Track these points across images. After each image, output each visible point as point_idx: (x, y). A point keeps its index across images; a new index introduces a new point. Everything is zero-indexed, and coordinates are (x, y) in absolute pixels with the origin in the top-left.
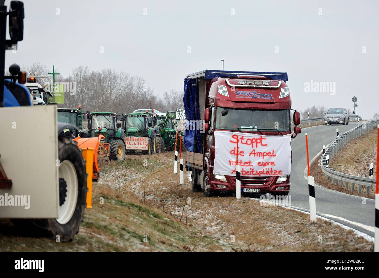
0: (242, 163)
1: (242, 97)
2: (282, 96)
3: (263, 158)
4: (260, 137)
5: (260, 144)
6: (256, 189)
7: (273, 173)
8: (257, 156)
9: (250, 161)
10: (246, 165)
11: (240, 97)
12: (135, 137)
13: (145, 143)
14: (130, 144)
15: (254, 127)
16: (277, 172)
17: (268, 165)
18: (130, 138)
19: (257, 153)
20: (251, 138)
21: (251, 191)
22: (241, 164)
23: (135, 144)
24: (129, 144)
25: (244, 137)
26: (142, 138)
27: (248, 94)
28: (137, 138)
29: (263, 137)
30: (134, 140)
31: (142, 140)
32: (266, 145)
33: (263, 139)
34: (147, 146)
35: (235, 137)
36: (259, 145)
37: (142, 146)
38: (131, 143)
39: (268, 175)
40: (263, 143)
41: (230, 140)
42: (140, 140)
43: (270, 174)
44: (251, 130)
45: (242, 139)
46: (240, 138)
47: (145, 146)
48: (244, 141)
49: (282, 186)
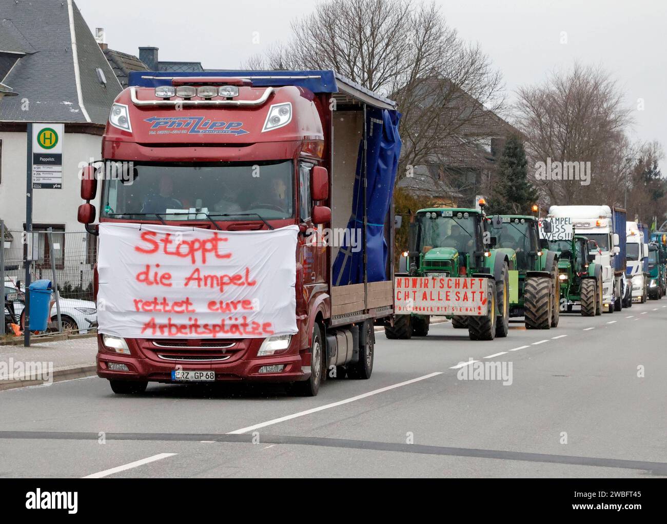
0: (168, 305)
1: (166, 132)
2: (270, 125)
3: (222, 290)
4: (213, 236)
5: (213, 253)
6: (205, 373)
7: (249, 329)
8: (206, 284)
9: (188, 299)
10: (177, 309)
11: (160, 132)
12: (447, 276)
13: (478, 296)
14: (431, 300)
15: (197, 210)
16: (258, 325)
17: (235, 308)
18: (431, 283)
19: (206, 278)
20: (189, 239)
21: (192, 377)
22: (164, 308)
23: (447, 300)
24: (428, 298)
25: (171, 238)
26: (469, 280)
27: (179, 124)
28: (452, 278)
29: (219, 236)
30: (446, 286)
31: (469, 285)
32: (228, 256)
33: (221, 240)
34: (483, 303)
35: (147, 237)
36: (210, 256)
37: (469, 304)
38: (435, 296)
39: (237, 336)
40: (221, 253)
41: (134, 246)
42: (462, 285)
43: (241, 334)
44: (192, 217)
45: (167, 241)
46: (162, 240)
47: (480, 304)
48: (171, 248)
49: (277, 364)
